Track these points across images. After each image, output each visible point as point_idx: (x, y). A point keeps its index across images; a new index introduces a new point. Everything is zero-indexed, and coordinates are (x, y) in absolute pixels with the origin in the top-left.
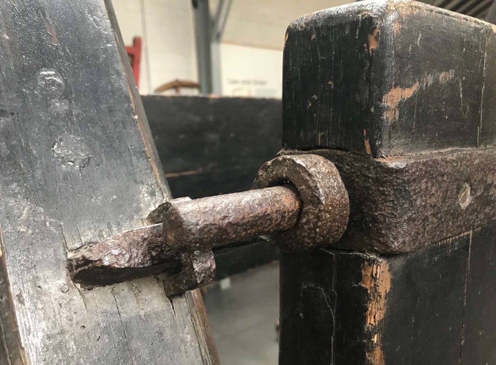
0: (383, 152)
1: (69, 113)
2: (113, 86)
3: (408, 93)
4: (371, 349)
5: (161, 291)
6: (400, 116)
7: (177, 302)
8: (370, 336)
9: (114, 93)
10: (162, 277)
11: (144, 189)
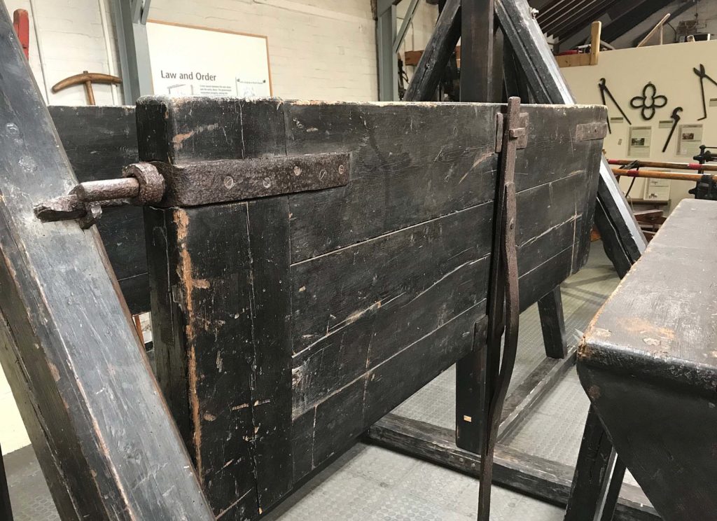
0: (176, 161)
1: (24, 146)
2: (44, 130)
3: (187, 136)
4: (181, 250)
5: (78, 226)
6: (183, 147)
7: (86, 231)
8: (180, 244)
9: (45, 134)
10: (78, 220)
11: (65, 182)
